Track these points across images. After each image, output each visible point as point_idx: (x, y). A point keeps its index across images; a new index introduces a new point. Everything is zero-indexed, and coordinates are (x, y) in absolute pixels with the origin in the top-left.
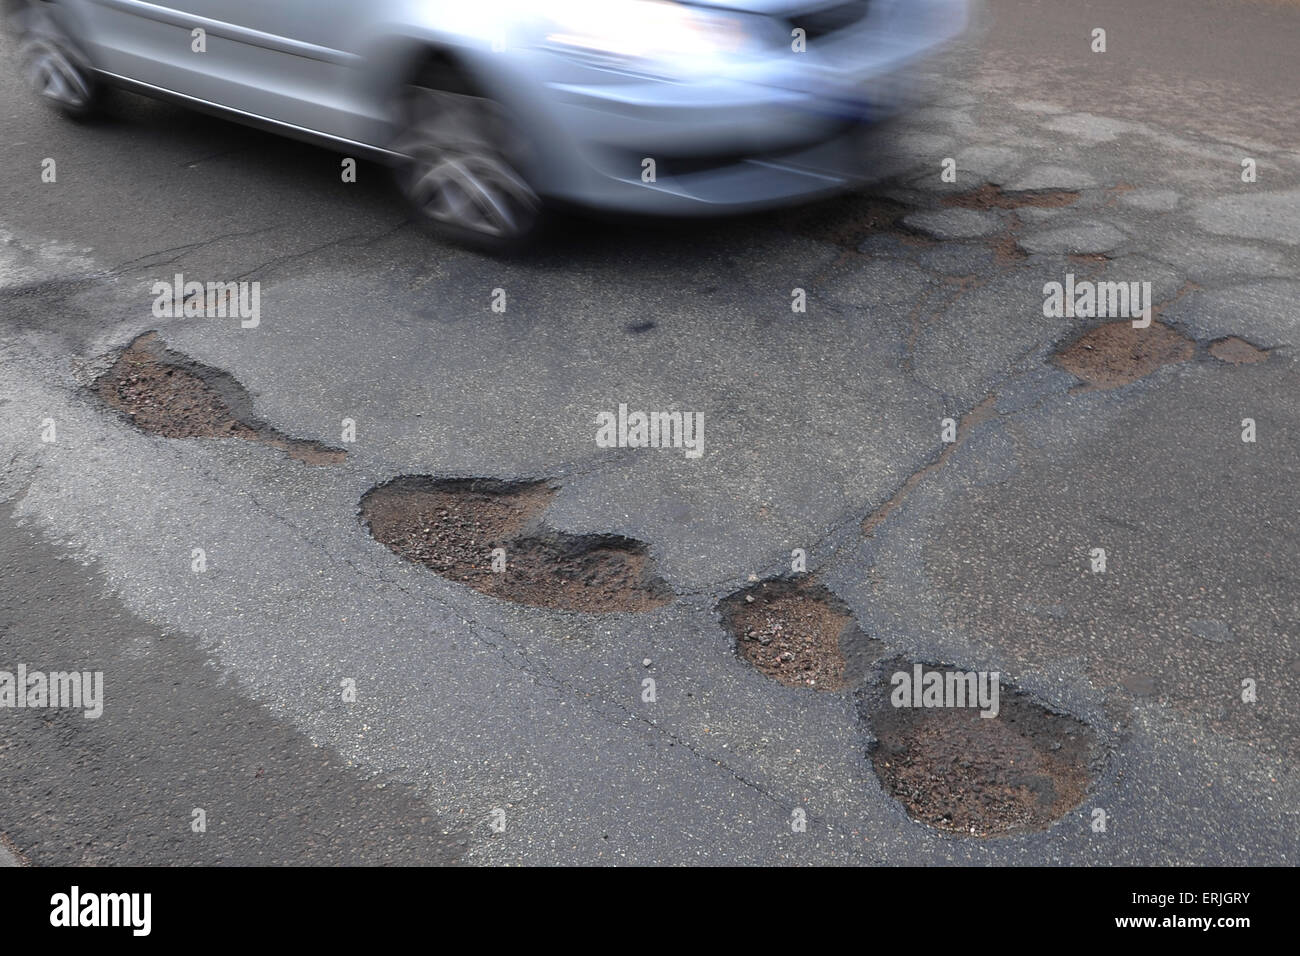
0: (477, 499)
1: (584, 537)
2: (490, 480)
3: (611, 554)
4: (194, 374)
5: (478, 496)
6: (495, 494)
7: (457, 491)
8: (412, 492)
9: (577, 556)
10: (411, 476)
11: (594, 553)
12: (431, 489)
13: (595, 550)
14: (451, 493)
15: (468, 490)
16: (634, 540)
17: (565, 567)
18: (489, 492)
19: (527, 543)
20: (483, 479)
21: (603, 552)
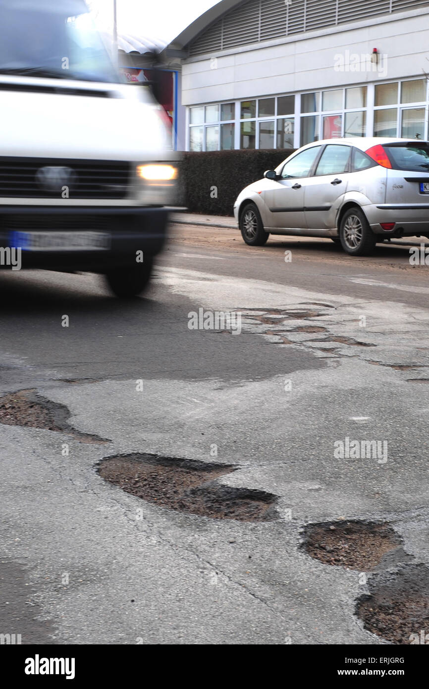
0: (182, 471)
1: (238, 489)
2: (195, 461)
3: (253, 502)
4: (45, 407)
5: (184, 470)
6: (195, 469)
7: (171, 465)
8: (141, 462)
9: (228, 500)
10: (144, 454)
11: (241, 500)
12: (154, 462)
13: (243, 498)
14: (166, 466)
15: (178, 466)
16: (271, 494)
17: (216, 505)
18: (192, 468)
19: (198, 492)
20: (191, 460)
21: (248, 501)
